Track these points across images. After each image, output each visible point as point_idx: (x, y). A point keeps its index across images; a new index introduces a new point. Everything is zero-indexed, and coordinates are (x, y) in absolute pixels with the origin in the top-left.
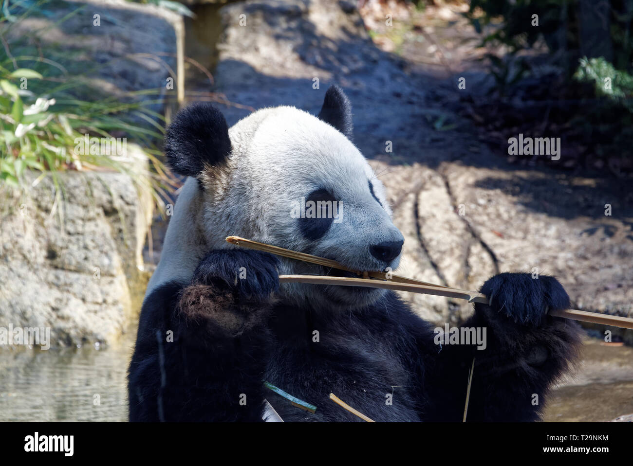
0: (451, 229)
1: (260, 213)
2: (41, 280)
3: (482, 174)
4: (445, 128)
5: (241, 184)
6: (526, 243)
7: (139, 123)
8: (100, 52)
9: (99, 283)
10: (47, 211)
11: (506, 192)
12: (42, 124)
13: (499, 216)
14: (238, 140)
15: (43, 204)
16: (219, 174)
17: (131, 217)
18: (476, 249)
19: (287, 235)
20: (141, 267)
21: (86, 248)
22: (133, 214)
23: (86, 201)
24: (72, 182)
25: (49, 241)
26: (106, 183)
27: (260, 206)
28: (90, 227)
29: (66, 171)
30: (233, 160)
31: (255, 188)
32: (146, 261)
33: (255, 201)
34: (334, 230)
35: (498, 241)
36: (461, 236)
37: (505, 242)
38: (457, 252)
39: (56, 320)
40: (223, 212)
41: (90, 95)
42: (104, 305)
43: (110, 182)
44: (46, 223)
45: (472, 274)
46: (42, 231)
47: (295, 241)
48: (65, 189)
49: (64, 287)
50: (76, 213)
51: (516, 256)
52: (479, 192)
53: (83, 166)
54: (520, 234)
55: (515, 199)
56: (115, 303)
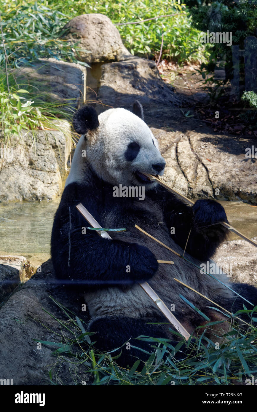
0: (190, 158)
1: (109, 150)
2: (27, 173)
3: (203, 136)
4: (189, 117)
5: (102, 138)
6: (220, 164)
7: (67, 111)
8: (53, 82)
9: (49, 175)
10: (30, 146)
11: (213, 143)
12: (28, 111)
13: (209, 153)
14: (101, 121)
15: (28, 143)
16: (93, 134)
17: (63, 149)
18: (200, 166)
19: (120, 160)
20: (66, 169)
21: (45, 161)
22: (64, 148)
23: (45, 142)
24: (40, 135)
25: (30, 158)
26: (54, 136)
27: (109, 147)
28: (47, 153)
29: (38, 130)
30: (100, 129)
31: (107, 140)
32: (68, 167)
33: (107, 145)
34: (138, 158)
35: (209, 163)
36: (195, 161)
37: (211, 163)
38: (192, 167)
39: (32, 190)
40: (94, 149)
41: (48, 99)
42: (51, 184)
43: (55, 135)
44: (29, 151)
45: (198, 176)
46: (27, 154)
47: (123, 162)
48: (37, 138)
49: (36, 177)
50: (41, 147)
51: (216, 169)
52: (202, 143)
53: (44, 128)
54: (218, 161)
55: (216, 146)
56: (56, 183)
